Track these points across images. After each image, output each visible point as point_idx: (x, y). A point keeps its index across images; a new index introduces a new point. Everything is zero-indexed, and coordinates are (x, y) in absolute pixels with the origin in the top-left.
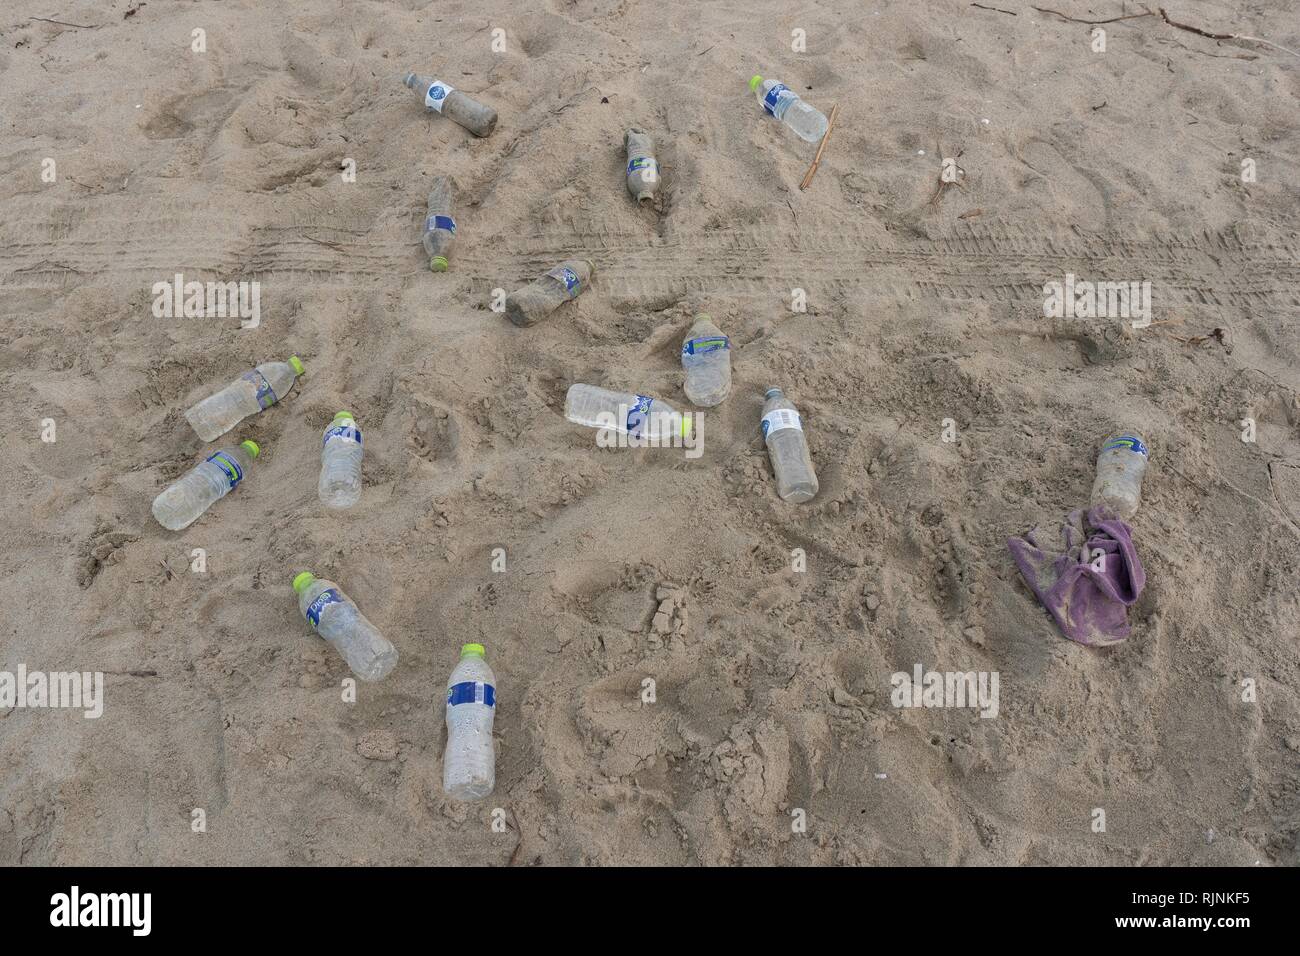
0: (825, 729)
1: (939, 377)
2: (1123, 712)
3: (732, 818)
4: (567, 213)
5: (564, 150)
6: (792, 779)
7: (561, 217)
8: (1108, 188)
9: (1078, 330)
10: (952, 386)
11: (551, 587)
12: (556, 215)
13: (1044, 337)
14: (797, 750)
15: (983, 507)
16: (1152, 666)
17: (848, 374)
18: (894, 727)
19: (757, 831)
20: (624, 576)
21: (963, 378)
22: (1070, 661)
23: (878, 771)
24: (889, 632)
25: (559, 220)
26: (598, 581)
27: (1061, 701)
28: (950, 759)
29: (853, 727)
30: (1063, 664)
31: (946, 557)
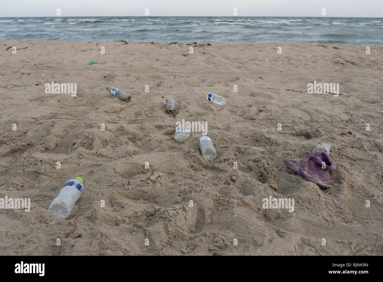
0: (213, 205)
1: (259, 139)
2: (336, 205)
3: (170, 229)
4: (146, 113)
5: (149, 104)
6: (198, 221)
7: (144, 114)
8: (310, 112)
9: (304, 132)
10: (263, 141)
11: (114, 168)
12: (143, 113)
13: (294, 135)
14: (201, 211)
15: (275, 159)
16: (344, 193)
17: (229, 139)
18: (241, 203)
19: (180, 234)
20: (142, 169)
21: (267, 138)
22: (310, 185)
23: (234, 214)
24: (240, 186)
25: (143, 114)
26: (133, 171)
27: (309, 198)
28: (265, 216)
29: (224, 203)
30: (308, 186)
31: (262, 171)
